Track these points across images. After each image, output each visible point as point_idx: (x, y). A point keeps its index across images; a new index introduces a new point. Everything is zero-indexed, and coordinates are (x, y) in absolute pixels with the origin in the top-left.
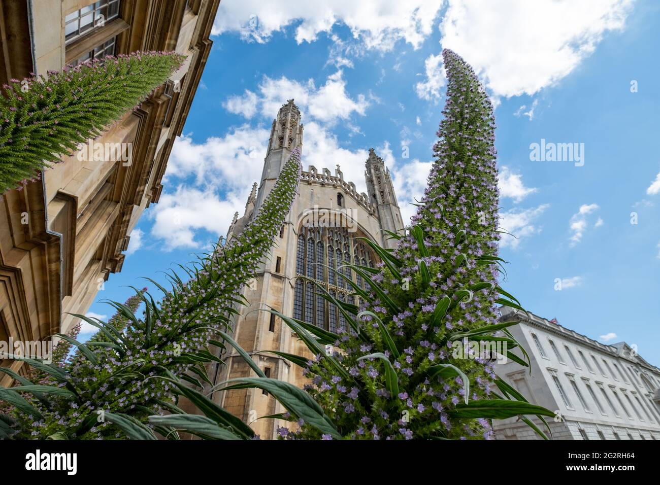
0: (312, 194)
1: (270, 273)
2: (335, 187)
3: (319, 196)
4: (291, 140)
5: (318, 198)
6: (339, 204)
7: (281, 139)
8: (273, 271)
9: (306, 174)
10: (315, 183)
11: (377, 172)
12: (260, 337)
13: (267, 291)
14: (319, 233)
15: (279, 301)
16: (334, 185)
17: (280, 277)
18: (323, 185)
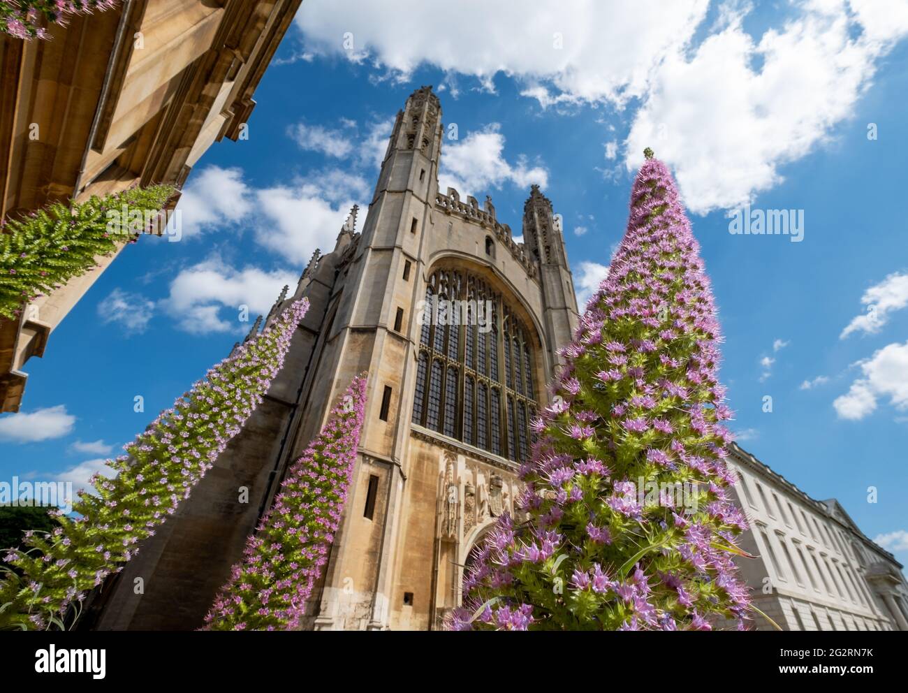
0: (450, 229)
1: (387, 330)
2: (483, 226)
3: (461, 234)
4: (426, 141)
5: (459, 236)
6: (488, 252)
7: (412, 137)
8: (391, 327)
9: (443, 199)
10: (456, 213)
11: (543, 218)
12: (365, 425)
13: (380, 356)
14: (455, 289)
15: (398, 374)
16: (482, 223)
17: (401, 339)
18: (466, 219)
